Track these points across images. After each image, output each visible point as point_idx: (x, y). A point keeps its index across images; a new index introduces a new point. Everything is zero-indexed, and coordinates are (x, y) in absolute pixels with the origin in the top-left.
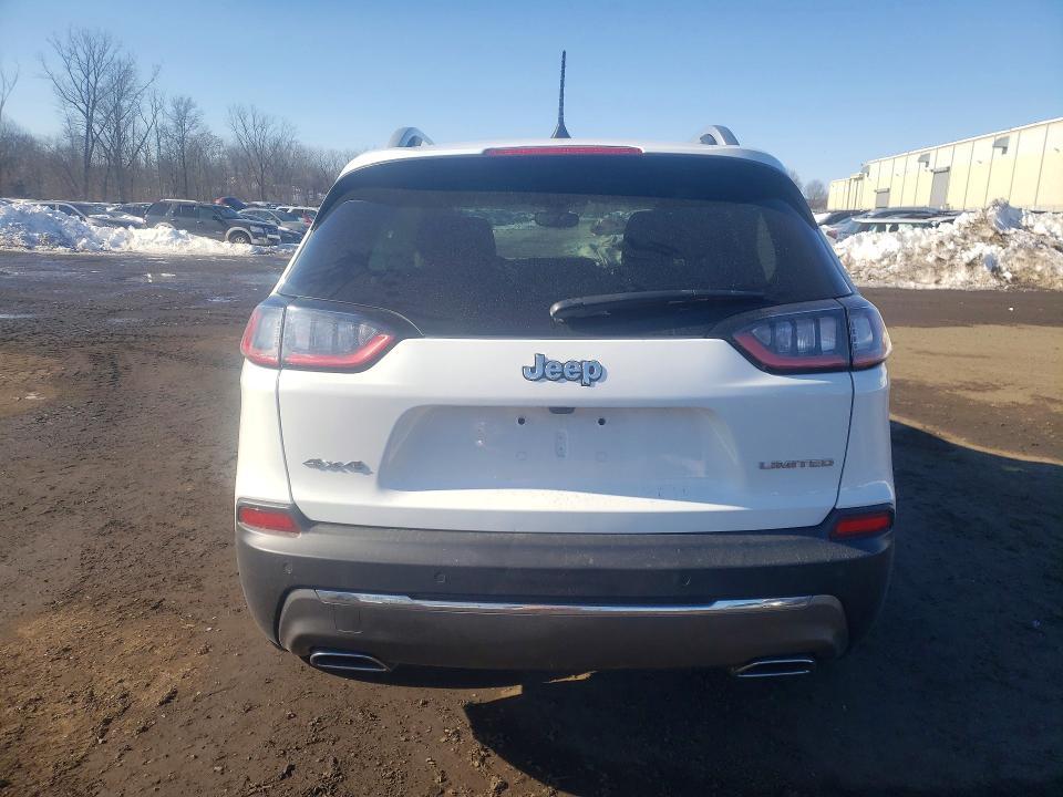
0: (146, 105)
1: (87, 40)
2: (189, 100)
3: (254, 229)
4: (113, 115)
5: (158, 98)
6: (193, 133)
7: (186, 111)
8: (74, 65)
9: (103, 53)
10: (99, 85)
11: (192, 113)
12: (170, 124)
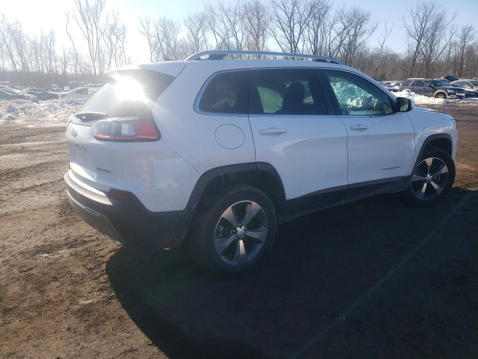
0: (447, 33)
1: (425, 7)
2: (470, 27)
3: (449, 91)
4: (430, 40)
5: (455, 28)
6: (470, 43)
7: (468, 32)
8: (417, 19)
9: (431, 12)
10: (426, 27)
11: (471, 33)
12: (458, 40)
